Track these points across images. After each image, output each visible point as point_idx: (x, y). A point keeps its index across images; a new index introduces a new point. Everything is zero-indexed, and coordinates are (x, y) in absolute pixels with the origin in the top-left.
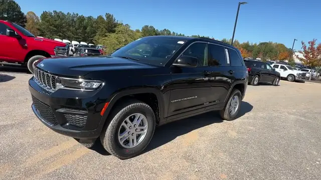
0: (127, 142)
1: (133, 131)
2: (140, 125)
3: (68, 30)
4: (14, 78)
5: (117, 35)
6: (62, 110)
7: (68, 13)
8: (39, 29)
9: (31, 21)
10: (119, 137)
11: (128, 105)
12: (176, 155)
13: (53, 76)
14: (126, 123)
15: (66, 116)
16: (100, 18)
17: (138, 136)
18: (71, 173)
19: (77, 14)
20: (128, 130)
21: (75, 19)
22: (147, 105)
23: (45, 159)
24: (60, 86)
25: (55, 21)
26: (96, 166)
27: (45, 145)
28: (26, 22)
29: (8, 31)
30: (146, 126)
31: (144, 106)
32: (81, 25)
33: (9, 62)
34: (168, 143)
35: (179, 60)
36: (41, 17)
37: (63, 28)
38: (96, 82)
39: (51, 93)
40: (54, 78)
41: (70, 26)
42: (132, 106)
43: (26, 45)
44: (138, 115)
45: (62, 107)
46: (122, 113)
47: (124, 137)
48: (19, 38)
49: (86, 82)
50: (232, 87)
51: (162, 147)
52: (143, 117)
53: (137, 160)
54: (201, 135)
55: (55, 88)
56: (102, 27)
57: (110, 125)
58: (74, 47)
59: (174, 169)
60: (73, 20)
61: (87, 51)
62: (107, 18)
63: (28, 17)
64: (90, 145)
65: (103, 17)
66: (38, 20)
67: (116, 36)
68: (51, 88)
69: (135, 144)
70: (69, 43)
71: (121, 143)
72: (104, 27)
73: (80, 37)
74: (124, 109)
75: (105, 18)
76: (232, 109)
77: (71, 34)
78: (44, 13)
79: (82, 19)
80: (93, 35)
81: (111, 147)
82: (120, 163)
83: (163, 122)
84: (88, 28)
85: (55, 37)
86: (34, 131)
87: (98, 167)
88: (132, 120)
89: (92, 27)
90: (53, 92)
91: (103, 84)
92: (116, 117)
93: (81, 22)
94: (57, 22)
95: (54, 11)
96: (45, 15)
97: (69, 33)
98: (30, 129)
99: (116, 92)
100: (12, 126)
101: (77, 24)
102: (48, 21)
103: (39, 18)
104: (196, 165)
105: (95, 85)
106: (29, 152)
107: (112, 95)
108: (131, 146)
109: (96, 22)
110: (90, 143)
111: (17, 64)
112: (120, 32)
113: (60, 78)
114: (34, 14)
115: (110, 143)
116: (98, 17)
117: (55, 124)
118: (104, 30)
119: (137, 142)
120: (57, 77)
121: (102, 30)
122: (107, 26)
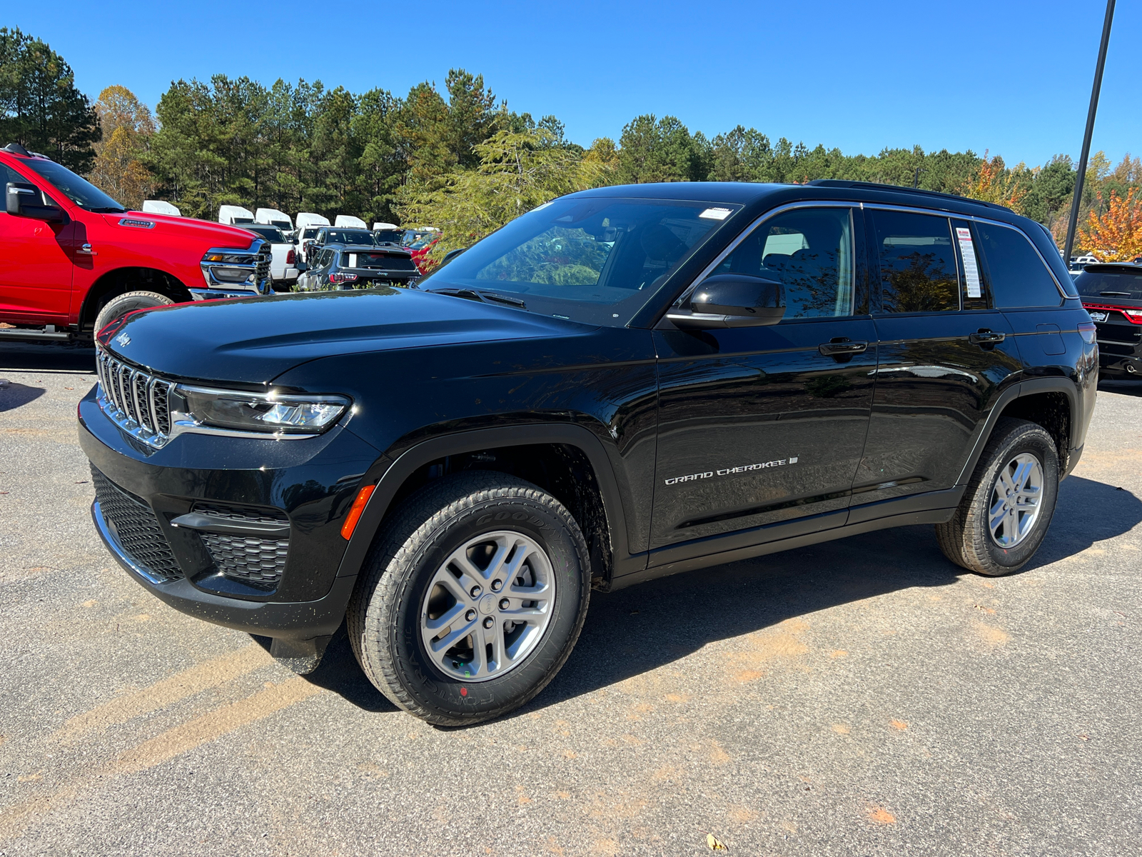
0: (462, 653)
1: (487, 606)
2: (520, 583)
3: (281, 162)
4: (39, 392)
5: (488, 179)
6: (193, 520)
7: (280, 82)
8: (152, 168)
9: (119, 131)
10: (427, 634)
11: (458, 498)
12: (682, 720)
13: (158, 385)
14: (456, 571)
15: (211, 541)
16: (423, 94)
17: (513, 634)
18: (229, 775)
19: (319, 86)
20: (465, 602)
21: (310, 109)
22: (546, 497)
23: (138, 720)
24: (182, 423)
25: (223, 123)
26: (332, 749)
27: (143, 665)
28: (97, 136)
29: (13, 191)
30: (548, 587)
31: (533, 503)
32: (335, 135)
33: (19, 326)
34: (660, 669)
35: (704, 297)
36: (159, 110)
37: (256, 153)
38: (327, 403)
39: (154, 449)
40: (163, 392)
41: (285, 143)
42: (476, 502)
43: (86, 249)
44: (510, 538)
45: (195, 507)
46: (434, 530)
47: (449, 634)
48: (58, 220)
49: (287, 403)
50: (994, 410)
51: (627, 685)
52: (529, 547)
53: (504, 736)
54: (829, 638)
55: (166, 429)
56: (432, 139)
57: (384, 580)
58: (302, 241)
59: (658, 776)
60: (299, 114)
61: (353, 259)
62: (456, 92)
63: (104, 112)
64: (309, 664)
65: (437, 90)
66: (149, 124)
67: (485, 182)
68: (155, 433)
69: (502, 665)
70: (285, 226)
71: (437, 656)
72: (443, 139)
73: (333, 192)
74: (444, 511)
75: (446, 97)
76: (1006, 521)
77: (293, 178)
78: (174, 90)
79: (340, 107)
80: (391, 179)
81: (390, 671)
82: (432, 741)
83: (628, 572)
84: (368, 149)
85: (220, 197)
86: (104, 609)
87: (338, 756)
88: (482, 559)
89: (386, 140)
90: (160, 447)
91: (355, 410)
92: (409, 546)
93: (336, 122)
94: (231, 130)
95: (215, 80)
96: (176, 102)
97: (284, 178)
98: (88, 604)
99: (404, 441)
100: (23, 590)
101: (319, 131)
102: (191, 128)
103: (154, 115)
104: (762, 766)
105: (323, 414)
106: (78, 691)
107: (387, 455)
108: (481, 672)
109: (406, 117)
110: (305, 655)
111: (50, 332)
112: (503, 165)
113: (185, 388)
114: (132, 99)
115: (385, 653)
116: (413, 93)
117: (172, 574)
118: (443, 151)
119: (509, 655)
120: (172, 386)
121: (431, 154)
122: (456, 131)
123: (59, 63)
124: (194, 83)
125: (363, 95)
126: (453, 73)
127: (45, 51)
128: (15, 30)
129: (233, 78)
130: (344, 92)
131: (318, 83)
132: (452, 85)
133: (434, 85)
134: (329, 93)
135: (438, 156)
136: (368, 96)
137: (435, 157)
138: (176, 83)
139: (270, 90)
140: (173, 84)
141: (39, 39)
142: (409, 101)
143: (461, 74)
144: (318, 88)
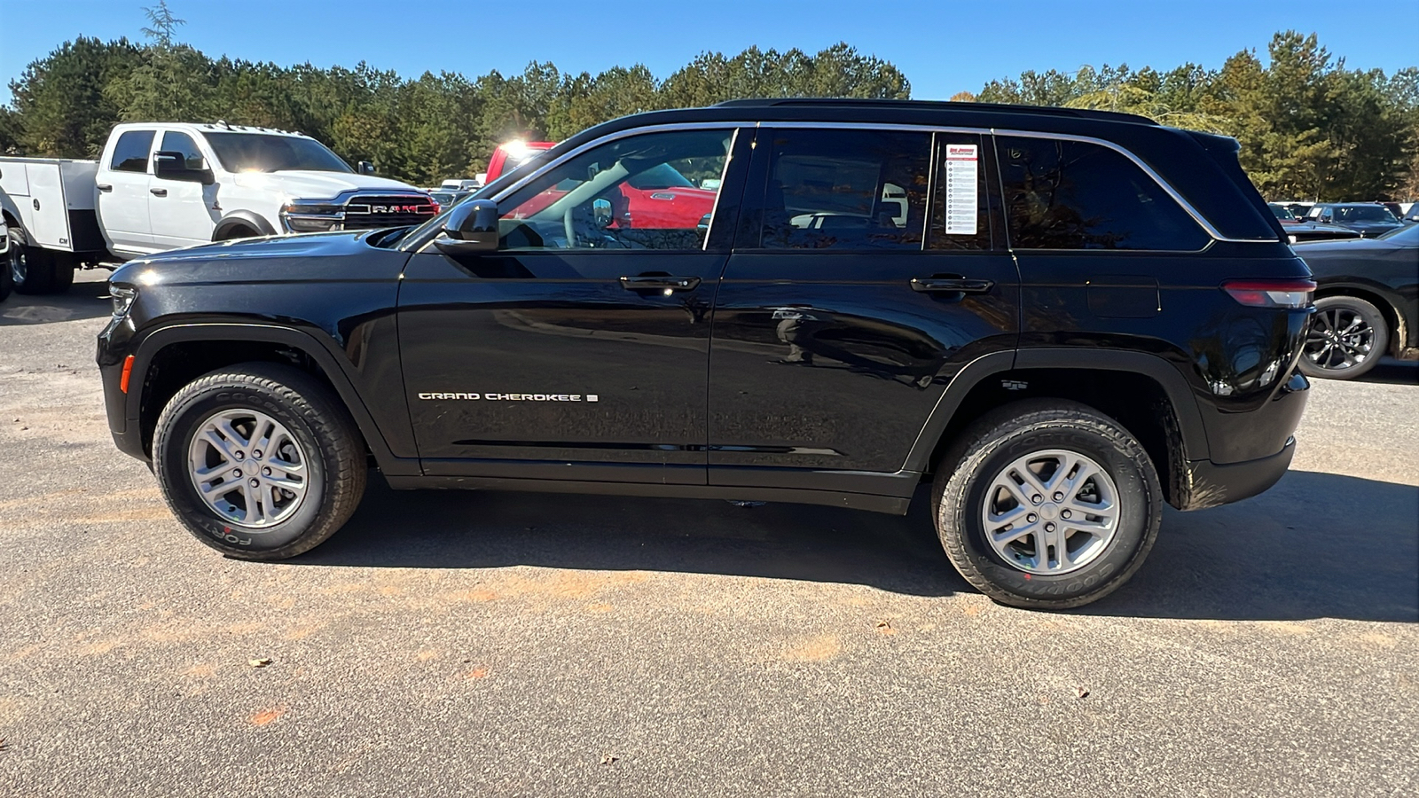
10: (195, 477)
14: (221, 434)
62: (1279, 56)
65: (1256, 57)
75: (1267, 62)
76: (1039, 537)
121: (1239, 125)
122: (1273, 97)
123: (901, 80)
124: (1005, 82)
125: (1170, 72)
126: (1279, 36)
127: (892, 71)
128: (871, 57)
129: (1040, 72)
130: (1150, 72)
131: (1124, 66)
132: (1276, 48)
133: (1254, 51)
134: (1133, 74)
135: (1247, 125)
136: (1175, 73)
137: (1243, 127)
138: (989, 83)
139: (1074, 78)
140: (986, 85)
141: (889, 62)
142: (1223, 72)
143: (1288, 36)
144: (1123, 71)
